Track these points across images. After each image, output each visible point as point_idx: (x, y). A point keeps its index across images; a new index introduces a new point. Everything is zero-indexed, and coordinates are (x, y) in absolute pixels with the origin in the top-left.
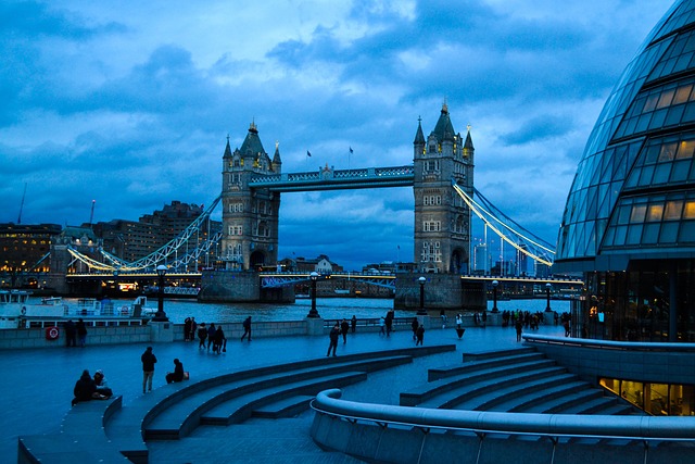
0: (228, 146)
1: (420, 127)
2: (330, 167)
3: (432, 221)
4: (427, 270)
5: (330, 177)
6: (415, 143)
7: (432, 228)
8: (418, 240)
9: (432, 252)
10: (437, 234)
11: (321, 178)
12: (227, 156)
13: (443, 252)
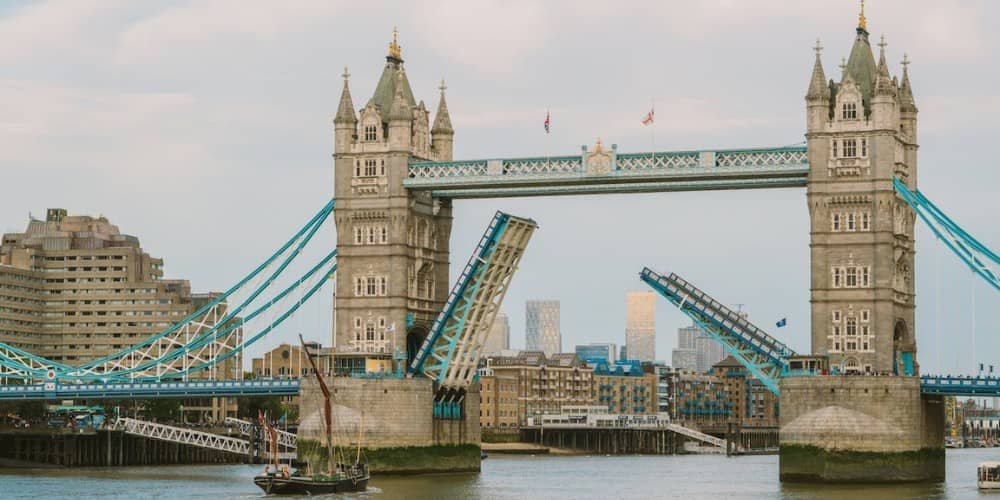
0: (346, 95)
1: (818, 64)
2: (607, 147)
3: (851, 264)
4: (844, 369)
5: (609, 170)
6: (810, 98)
7: (851, 280)
8: (820, 307)
9: (851, 331)
10: (864, 295)
11: (588, 171)
12: (345, 117)
13: (876, 330)
